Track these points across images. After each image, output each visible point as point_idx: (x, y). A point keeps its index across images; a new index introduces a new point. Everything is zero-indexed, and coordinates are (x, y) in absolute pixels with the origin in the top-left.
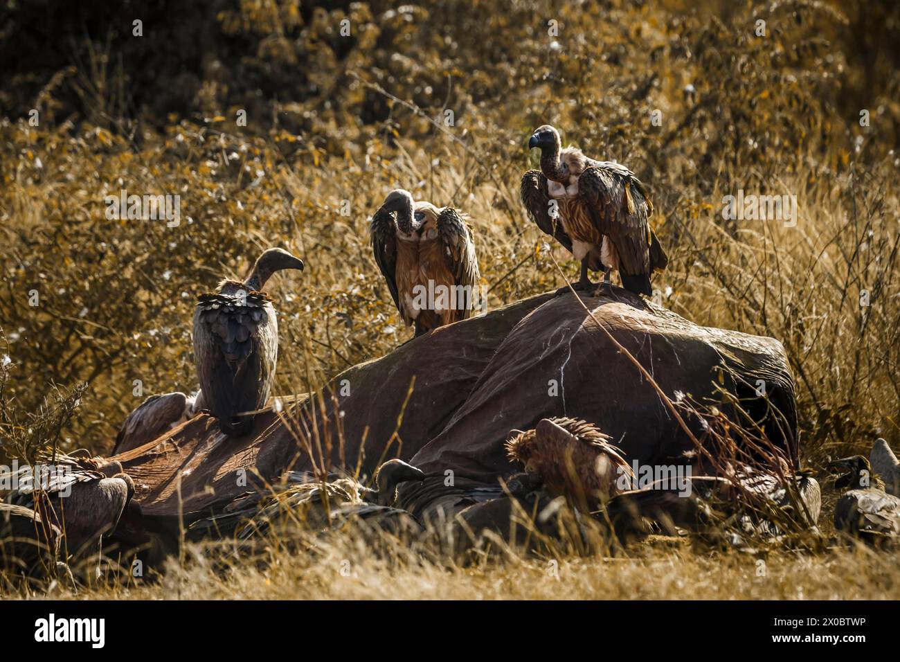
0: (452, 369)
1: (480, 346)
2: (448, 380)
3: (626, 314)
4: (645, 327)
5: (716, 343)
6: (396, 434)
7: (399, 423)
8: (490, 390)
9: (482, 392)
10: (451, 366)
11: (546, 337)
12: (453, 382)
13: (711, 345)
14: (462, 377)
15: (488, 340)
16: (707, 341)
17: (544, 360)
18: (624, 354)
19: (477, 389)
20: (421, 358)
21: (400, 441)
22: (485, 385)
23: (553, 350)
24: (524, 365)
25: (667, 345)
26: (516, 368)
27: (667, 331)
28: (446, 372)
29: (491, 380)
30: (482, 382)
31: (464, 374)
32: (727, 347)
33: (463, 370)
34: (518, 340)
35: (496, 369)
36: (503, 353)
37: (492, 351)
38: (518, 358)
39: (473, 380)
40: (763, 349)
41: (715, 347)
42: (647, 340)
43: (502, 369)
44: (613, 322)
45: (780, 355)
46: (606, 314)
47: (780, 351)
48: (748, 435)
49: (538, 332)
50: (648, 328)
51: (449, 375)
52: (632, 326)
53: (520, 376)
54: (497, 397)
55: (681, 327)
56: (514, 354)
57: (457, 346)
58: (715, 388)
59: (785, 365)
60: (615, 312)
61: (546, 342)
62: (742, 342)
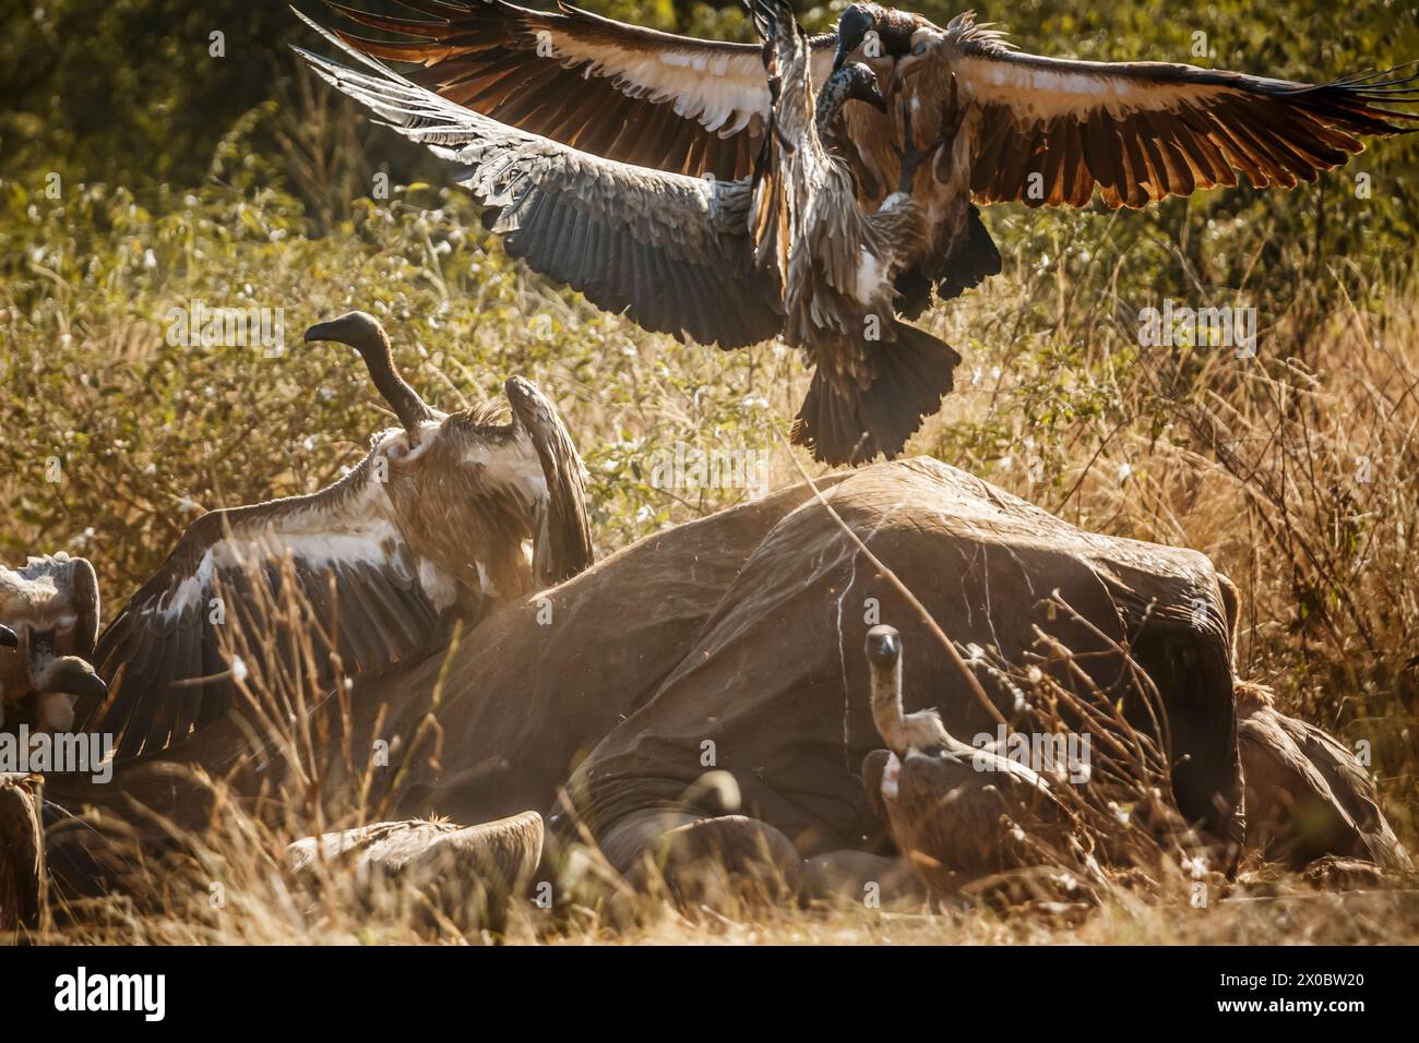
0: (672, 601)
2: (667, 618)
3: (949, 512)
5: (1095, 559)
6: (431, 717)
7: (436, 698)
8: (726, 636)
11: (816, 549)
12: (670, 623)
13: (1086, 562)
14: (688, 615)
15: (731, 552)
16: (1080, 556)
17: (811, 587)
18: (887, 580)
19: (706, 634)
21: (439, 729)
24: (781, 594)
26: (767, 601)
28: (662, 607)
29: (728, 619)
31: (690, 609)
32: (1112, 566)
33: (690, 602)
34: (772, 554)
35: (737, 602)
36: (749, 574)
37: (734, 570)
38: (771, 583)
39: (702, 619)
41: (1093, 567)
42: (980, 553)
43: (747, 601)
46: (915, 512)
47: (1205, 572)
48: (1092, 714)
49: (806, 541)
51: (667, 611)
52: (957, 531)
53: (771, 614)
54: (734, 648)
55: (1041, 532)
56: (765, 577)
57: (682, 563)
58: (1038, 637)
59: (1212, 597)
60: (932, 507)
61: (817, 558)
62: (1140, 557)
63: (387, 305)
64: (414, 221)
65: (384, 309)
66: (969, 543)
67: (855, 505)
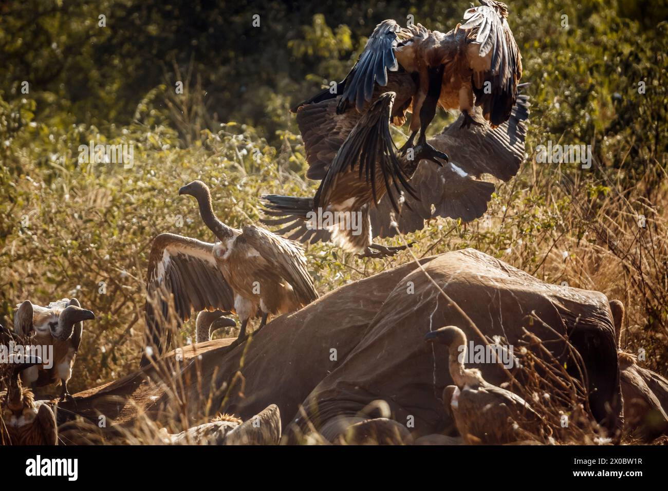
0: (352, 317)
1: (372, 299)
2: (349, 325)
3: (482, 274)
4: (497, 284)
5: (551, 296)
6: (239, 373)
7: (242, 364)
8: (377, 334)
9: (371, 335)
10: (351, 315)
11: (419, 293)
12: (351, 327)
13: (547, 298)
14: (359, 324)
15: (380, 294)
16: (544, 295)
17: (417, 310)
18: (453, 306)
19: (368, 333)
20: (329, 309)
21: (243, 378)
22: (373, 330)
23: (425, 302)
24: (402, 314)
25: (513, 299)
26: (397, 316)
27: (513, 287)
28: (347, 320)
29: (378, 325)
30: (372, 327)
31: (360, 321)
32: (560, 299)
33: (360, 318)
34: (399, 295)
35: (382, 318)
36: (388, 305)
37: (380, 303)
38: (399, 308)
39: (366, 325)
40: (590, 301)
41: (550, 300)
42: (497, 292)
43: (387, 317)
44: (471, 280)
45: (604, 305)
46: (466, 274)
47: (604, 302)
48: (551, 369)
50: (499, 285)
51: (349, 322)
52: (486, 283)
53: (398, 323)
54: (381, 339)
55: (526, 284)
56: (395, 306)
57: (356, 300)
58: (525, 333)
59: (607, 314)
60: (474, 272)
61: (420, 297)
62: (573, 295)
63: (217, 179)
64: (230, 140)
65: (216, 181)
66: (492, 289)
67: (438, 271)
